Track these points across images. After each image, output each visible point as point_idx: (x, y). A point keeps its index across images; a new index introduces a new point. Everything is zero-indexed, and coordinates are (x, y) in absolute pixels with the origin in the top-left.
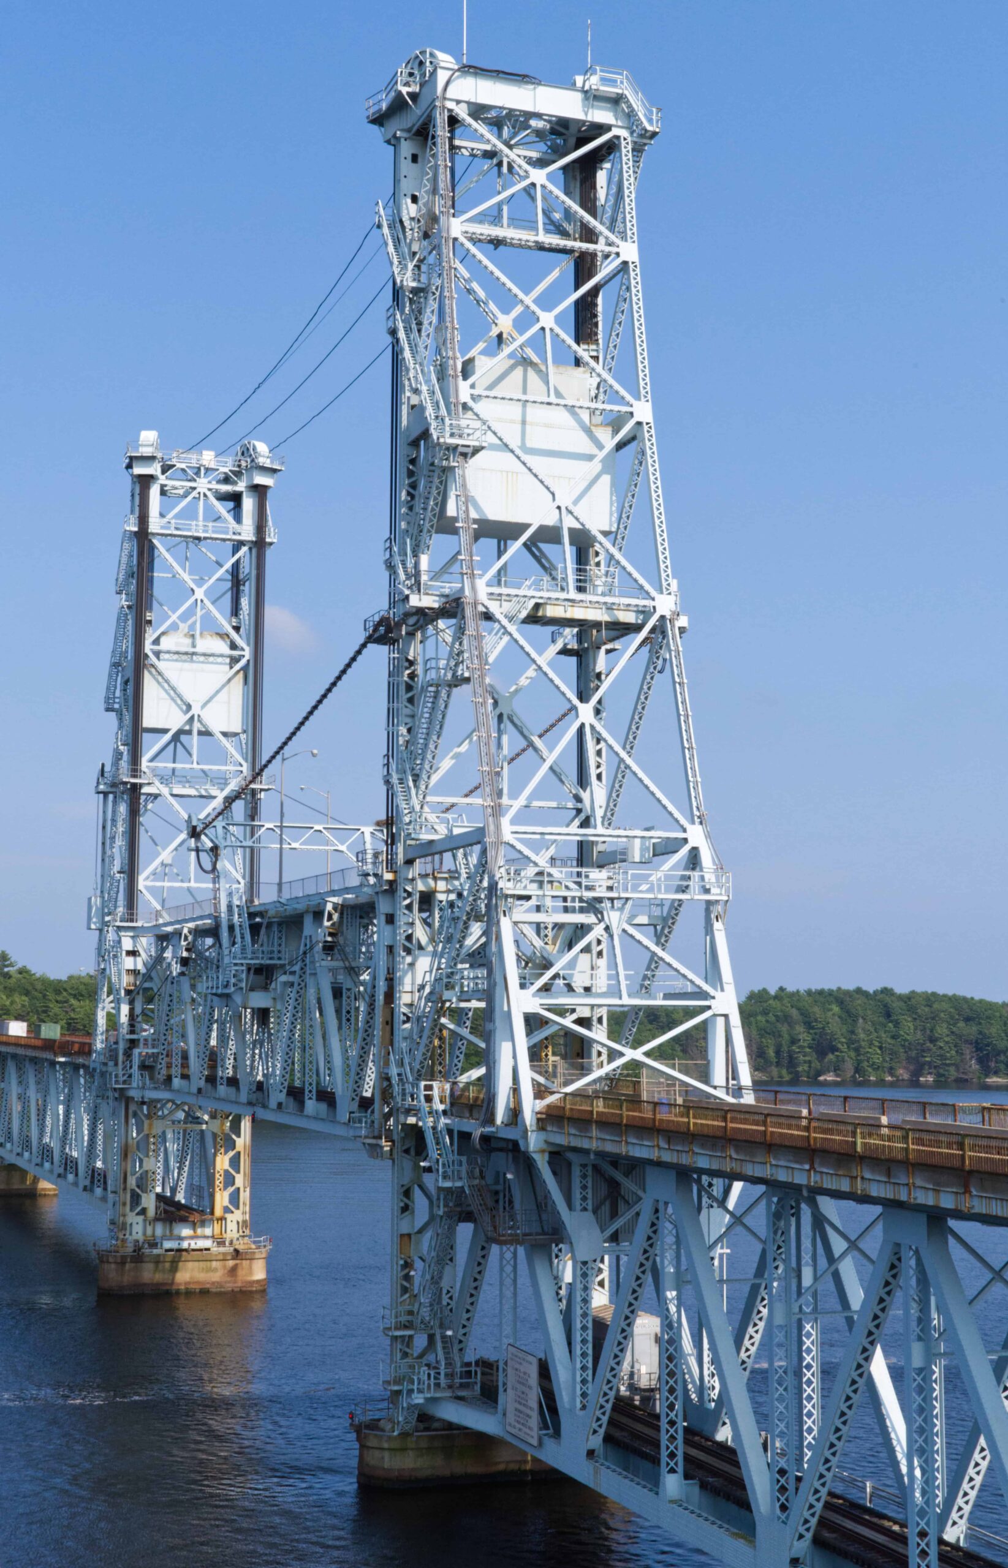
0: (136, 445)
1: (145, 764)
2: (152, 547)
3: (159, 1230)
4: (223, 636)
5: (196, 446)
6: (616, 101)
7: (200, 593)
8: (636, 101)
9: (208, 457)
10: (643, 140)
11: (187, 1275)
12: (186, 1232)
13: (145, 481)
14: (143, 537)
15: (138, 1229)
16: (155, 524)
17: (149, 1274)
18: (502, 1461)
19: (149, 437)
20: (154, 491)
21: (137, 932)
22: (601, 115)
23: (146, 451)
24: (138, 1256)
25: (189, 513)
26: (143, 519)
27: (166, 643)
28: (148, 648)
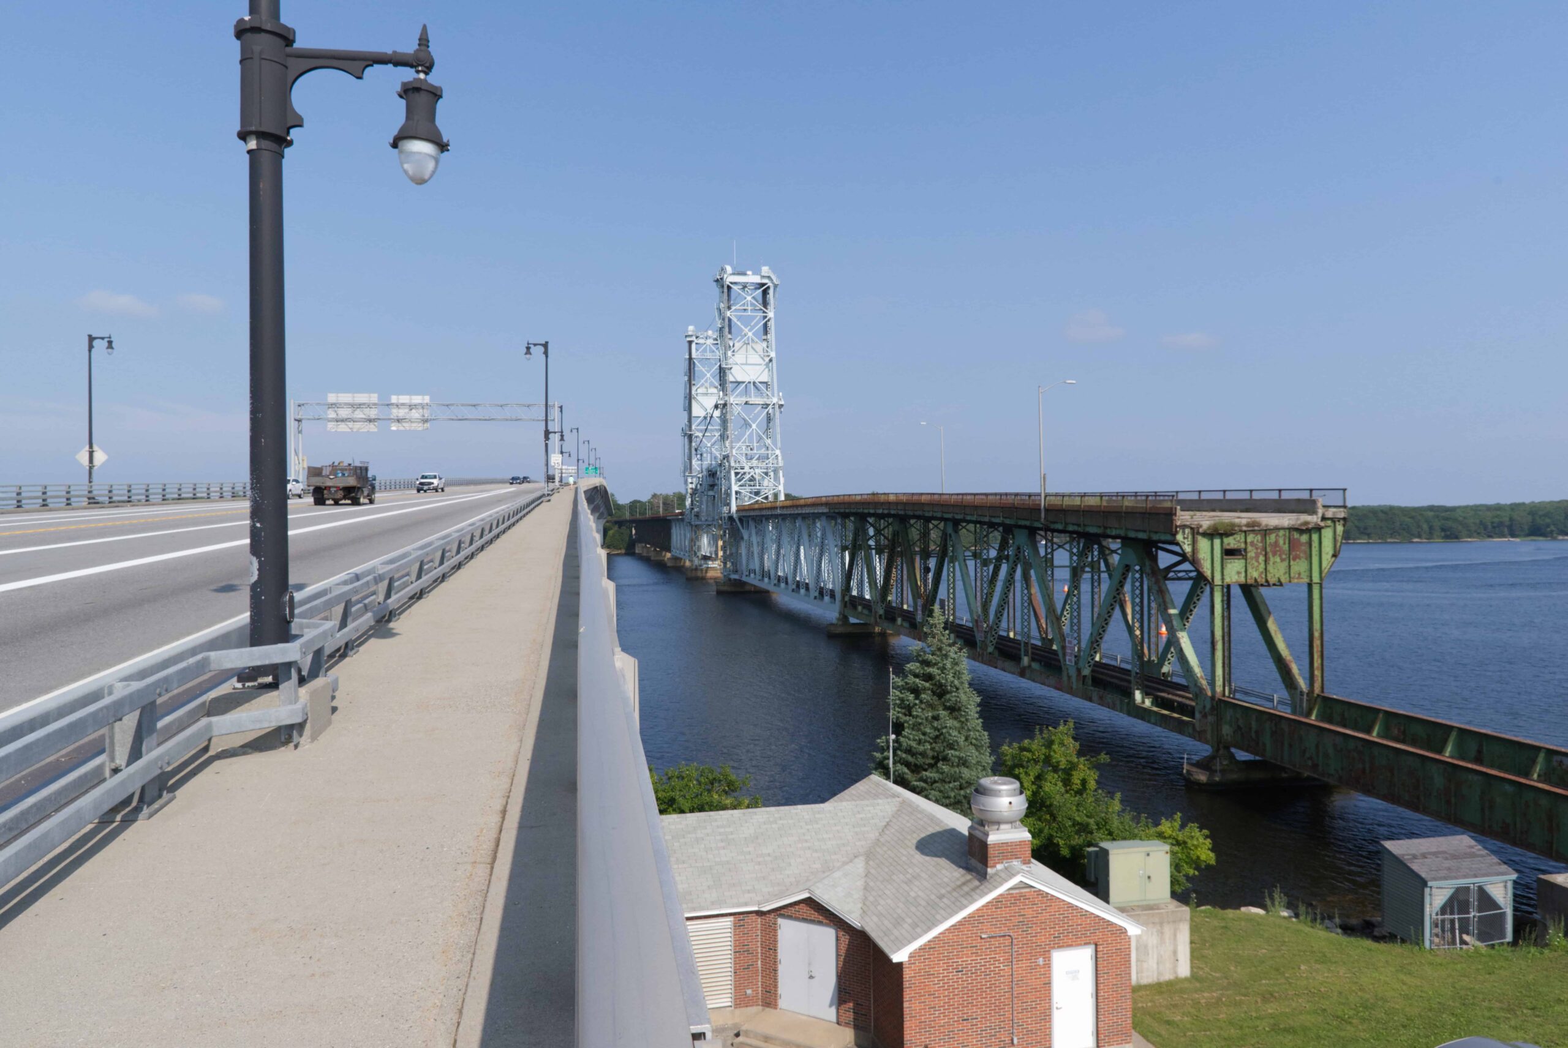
0: (687, 331)
1: (693, 427)
2: (694, 363)
3: (703, 562)
4: (716, 387)
5: (706, 331)
6: (769, 277)
7: (708, 375)
8: (773, 277)
9: (710, 333)
10: (776, 286)
11: (710, 574)
12: (710, 563)
13: (690, 343)
14: (690, 358)
15: (696, 562)
16: (694, 355)
17: (699, 574)
18: (747, 588)
19: (691, 328)
20: (694, 346)
21: (692, 477)
22: (765, 281)
23: (690, 333)
24: (696, 569)
25: (705, 351)
26: (690, 354)
27: (699, 391)
28: (693, 392)
